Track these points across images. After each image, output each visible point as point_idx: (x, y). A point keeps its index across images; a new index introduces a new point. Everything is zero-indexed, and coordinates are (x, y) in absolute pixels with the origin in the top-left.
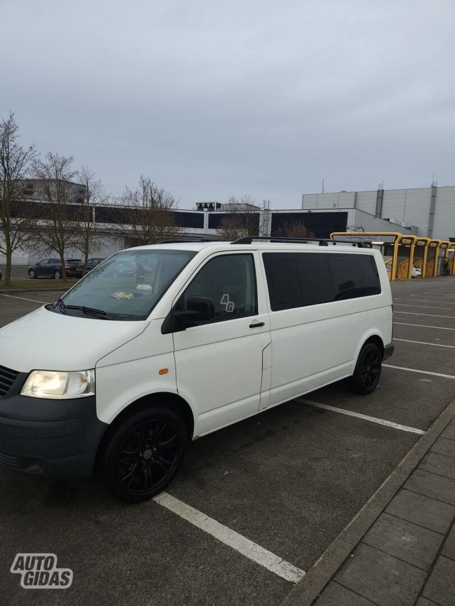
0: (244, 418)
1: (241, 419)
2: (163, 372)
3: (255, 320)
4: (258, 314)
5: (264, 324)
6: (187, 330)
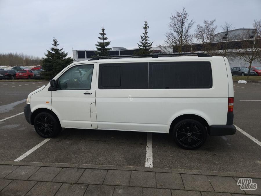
2: (48, 102)
3: (87, 91)
4: (90, 89)
5: (92, 94)
6: (57, 91)
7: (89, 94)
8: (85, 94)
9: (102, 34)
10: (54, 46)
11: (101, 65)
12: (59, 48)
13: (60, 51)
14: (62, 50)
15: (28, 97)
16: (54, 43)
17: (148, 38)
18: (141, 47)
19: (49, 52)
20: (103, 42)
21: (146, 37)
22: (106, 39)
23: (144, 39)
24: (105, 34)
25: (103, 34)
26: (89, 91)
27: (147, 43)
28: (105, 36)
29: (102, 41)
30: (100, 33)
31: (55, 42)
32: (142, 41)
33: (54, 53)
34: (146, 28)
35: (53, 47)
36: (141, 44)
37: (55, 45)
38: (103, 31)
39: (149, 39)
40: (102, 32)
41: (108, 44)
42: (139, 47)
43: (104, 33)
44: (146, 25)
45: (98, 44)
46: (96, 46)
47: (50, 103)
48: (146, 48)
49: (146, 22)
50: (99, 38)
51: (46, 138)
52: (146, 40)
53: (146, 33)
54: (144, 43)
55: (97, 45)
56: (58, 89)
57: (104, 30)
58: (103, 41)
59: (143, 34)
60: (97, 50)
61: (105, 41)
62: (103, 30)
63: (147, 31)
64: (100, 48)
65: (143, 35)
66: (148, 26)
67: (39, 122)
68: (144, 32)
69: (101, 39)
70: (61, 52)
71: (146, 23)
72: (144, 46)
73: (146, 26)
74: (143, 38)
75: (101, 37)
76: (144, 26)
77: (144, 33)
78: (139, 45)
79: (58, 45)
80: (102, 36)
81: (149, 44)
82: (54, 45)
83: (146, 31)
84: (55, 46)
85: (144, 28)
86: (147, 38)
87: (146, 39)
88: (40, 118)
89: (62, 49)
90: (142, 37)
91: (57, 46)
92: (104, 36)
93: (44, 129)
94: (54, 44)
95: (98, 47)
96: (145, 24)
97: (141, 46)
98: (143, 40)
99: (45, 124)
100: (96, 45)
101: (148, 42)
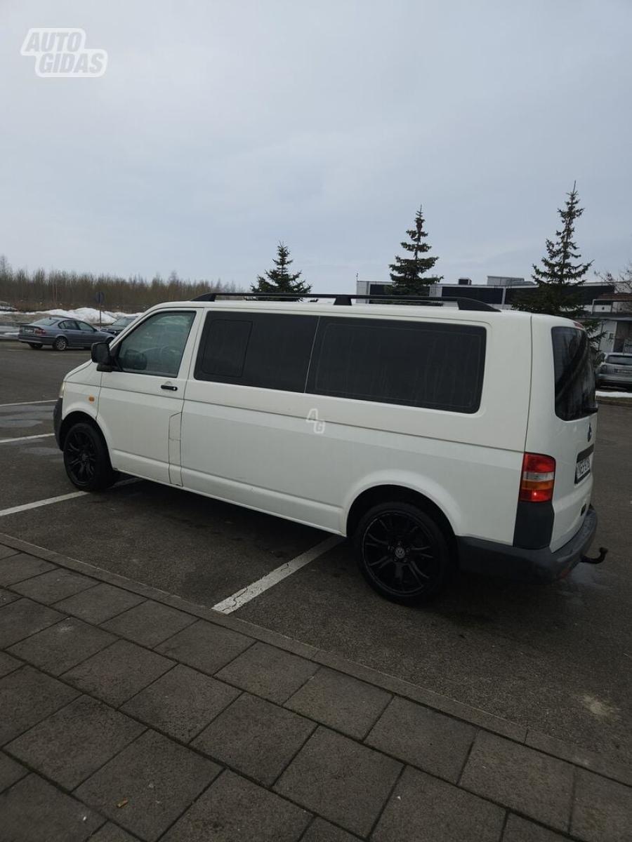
0: (156, 481)
1: (152, 480)
2: (92, 399)
3: (169, 382)
4: (176, 377)
5: (176, 389)
6: (113, 372)
7: (171, 388)
8: (163, 387)
9: (412, 234)
10: (278, 266)
11: (212, 316)
12: (291, 270)
13: (292, 280)
14: (297, 279)
15: (63, 381)
16: (278, 258)
17: (575, 248)
18: (544, 280)
19: (262, 281)
20: (414, 259)
21: (566, 245)
22: (423, 248)
23: (559, 252)
24: (424, 235)
25: (418, 233)
26: (173, 382)
27: (568, 265)
28: (423, 240)
29: (410, 256)
30: (408, 232)
31: (283, 254)
32: (552, 257)
33: (277, 285)
34: (570, 215)
35: (275, 267)
36: (545, 269)
37: (282, 263)
38: (419, 226)
39: (576, 253)
40: (415, 229)
41: (429, 263)
42: (539, 277)
43: (422, 230)
44: (571, 206)
45: (398, 264)
46: (390, 271)
47: (96, 400)
48: (561, 281)
49: (572, 195)
50: (404, 245)
51: (80, 489)
52: (566, 256)
53: (569, 231)
54: (555, 266)
55: (394, 268)
56: (116, 368)
57: (423, 221)
58: (416, 254)
59: (559, 234)
60: (391, 281)
61: (421, 255)
62: (419, 222)
63: (572, 226)
64: (402, 275)
65: (556, 239)
66: (577, 207)
67: (73, 447)
68: (562, 227)
69: (409, 249)
70: (293, 283)
71: (573, 198)
72: (553, 275)
73: (571, 208)
74: (556, 248)
75: (410, 242)
76: (566, 209)
77: (561, 230)
78: (538, 272)
79: (288, 262)
80: (415, 240)
81: (576, 268)
82: (278, 264)
83: (570, 223)
84: (281, 267)
85: (563, 214)
86: (568, 250)
87: (565, 252)
88: (76, 436)
89: (297, 276)
90: (550, 244)
91: (285, 266)
92: (418, 240)
93: (78, 466)
94: (279, 261)
95: (396, 273)
96: (568, 204)
97: (544, 274)
98: (554, 255)
99: (84, 455)
100: (391, 266)
101: (571, 260)
